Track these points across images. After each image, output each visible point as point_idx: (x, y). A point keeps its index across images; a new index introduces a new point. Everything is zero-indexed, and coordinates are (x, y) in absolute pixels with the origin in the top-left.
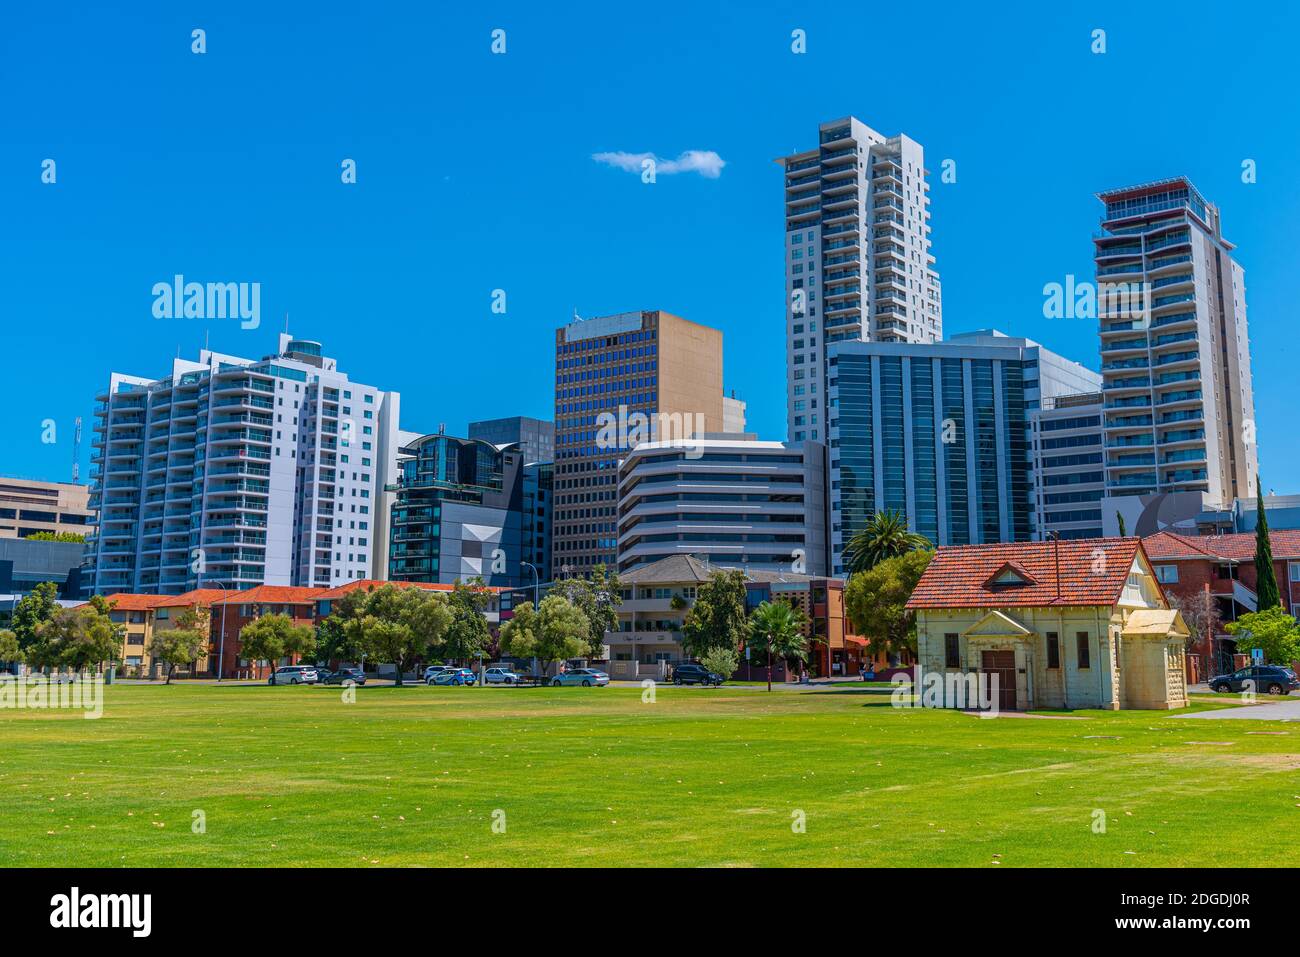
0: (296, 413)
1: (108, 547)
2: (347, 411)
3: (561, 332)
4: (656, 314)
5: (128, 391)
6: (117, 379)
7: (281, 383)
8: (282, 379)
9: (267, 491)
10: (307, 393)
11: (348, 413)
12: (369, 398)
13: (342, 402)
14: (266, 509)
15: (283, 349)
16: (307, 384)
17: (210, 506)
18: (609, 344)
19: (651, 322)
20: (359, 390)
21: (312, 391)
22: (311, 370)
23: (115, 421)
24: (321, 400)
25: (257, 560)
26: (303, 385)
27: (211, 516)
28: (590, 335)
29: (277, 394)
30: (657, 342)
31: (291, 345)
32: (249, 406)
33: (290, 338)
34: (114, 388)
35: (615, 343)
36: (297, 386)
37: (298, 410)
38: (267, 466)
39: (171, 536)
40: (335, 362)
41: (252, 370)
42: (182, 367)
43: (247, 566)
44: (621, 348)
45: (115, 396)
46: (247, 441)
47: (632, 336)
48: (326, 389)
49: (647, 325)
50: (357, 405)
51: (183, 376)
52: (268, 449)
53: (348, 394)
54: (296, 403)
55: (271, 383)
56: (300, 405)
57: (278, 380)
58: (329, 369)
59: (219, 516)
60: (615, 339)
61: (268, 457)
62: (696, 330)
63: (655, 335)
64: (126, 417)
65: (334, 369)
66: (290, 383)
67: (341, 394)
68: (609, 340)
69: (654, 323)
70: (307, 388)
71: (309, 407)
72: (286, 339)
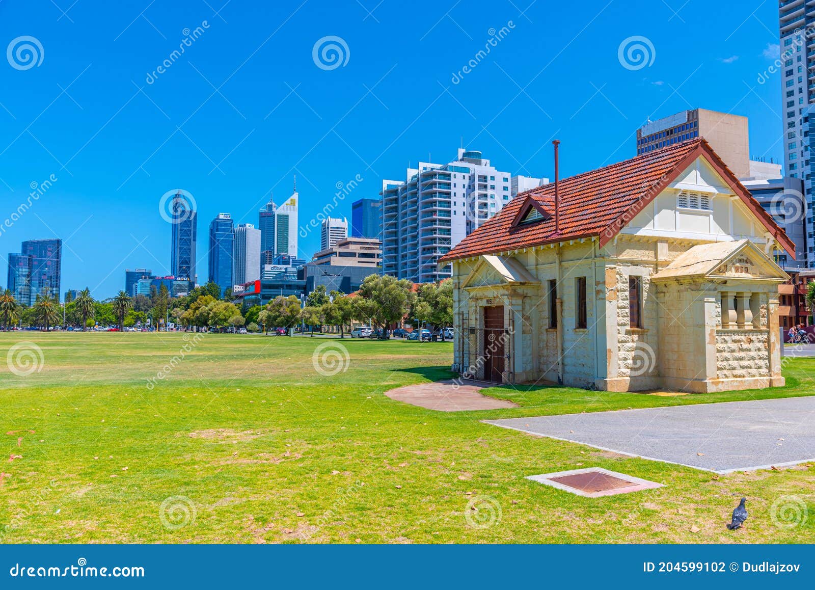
0: (464, 191)
1: (388, 268)
2: (493, 187)
3: (639, 132)
4: (696, 111)
5: (391, 188)
6: (386, 183)
7: (455, 175)
8: (455, 173)
9: (450, 235)
10: (470, 179)
11: (494, 188)
12: (506, 179)
13: (490, 183)
14: (450, 244)
15: (460, 157)
16: (470, 175)
17: (423, 244)
18: (668, 134)
19: (693, 116)
20: (500, 175)
21: (472, 178)
22: (472, 166)
23: (386, 204)
24: (477, 183)
25: (447, 271)
26: (467, 175)
27: (424, 249)
28: (656, 131)
29: (453, 181)
30: (698, 129)
31: (465, 155)
32: (437, 189)
33: (464, 151)
34: (385, 187)
35: (671, 133)
36: (464, 176)
37: (465, 189)
38: (449, 221)
39: (412, 261)
40: (488, 161)
41: (441, 169)
42: (411, 173)
43: (441, 275)
44: (675, 136)
45: (385, 191)
46: (437, 208)
47: (682, 128)
48: (480, 176)
49: (691, 118)
50: (499, 183)
51: (413, 177)
52: (449, 212)
53: (493, 178)
54: (464, 185)
55: (449, 175)
56: (466, 186)
57: (452, 173)
58: (486, 165)
59: (428, 249)
60: (671, 131)
61: (450, 216)
62: (726, 118)
63: (696, 124)
64: (391, 201)
65: (488, 165)
66: (460, 175)
67: (489, 178)
68: (668, 132)
69: (695, 117)
70: (470, 177)
71: (471, 188)
72: (461, 151)
